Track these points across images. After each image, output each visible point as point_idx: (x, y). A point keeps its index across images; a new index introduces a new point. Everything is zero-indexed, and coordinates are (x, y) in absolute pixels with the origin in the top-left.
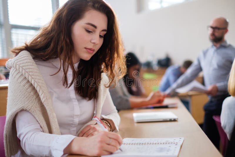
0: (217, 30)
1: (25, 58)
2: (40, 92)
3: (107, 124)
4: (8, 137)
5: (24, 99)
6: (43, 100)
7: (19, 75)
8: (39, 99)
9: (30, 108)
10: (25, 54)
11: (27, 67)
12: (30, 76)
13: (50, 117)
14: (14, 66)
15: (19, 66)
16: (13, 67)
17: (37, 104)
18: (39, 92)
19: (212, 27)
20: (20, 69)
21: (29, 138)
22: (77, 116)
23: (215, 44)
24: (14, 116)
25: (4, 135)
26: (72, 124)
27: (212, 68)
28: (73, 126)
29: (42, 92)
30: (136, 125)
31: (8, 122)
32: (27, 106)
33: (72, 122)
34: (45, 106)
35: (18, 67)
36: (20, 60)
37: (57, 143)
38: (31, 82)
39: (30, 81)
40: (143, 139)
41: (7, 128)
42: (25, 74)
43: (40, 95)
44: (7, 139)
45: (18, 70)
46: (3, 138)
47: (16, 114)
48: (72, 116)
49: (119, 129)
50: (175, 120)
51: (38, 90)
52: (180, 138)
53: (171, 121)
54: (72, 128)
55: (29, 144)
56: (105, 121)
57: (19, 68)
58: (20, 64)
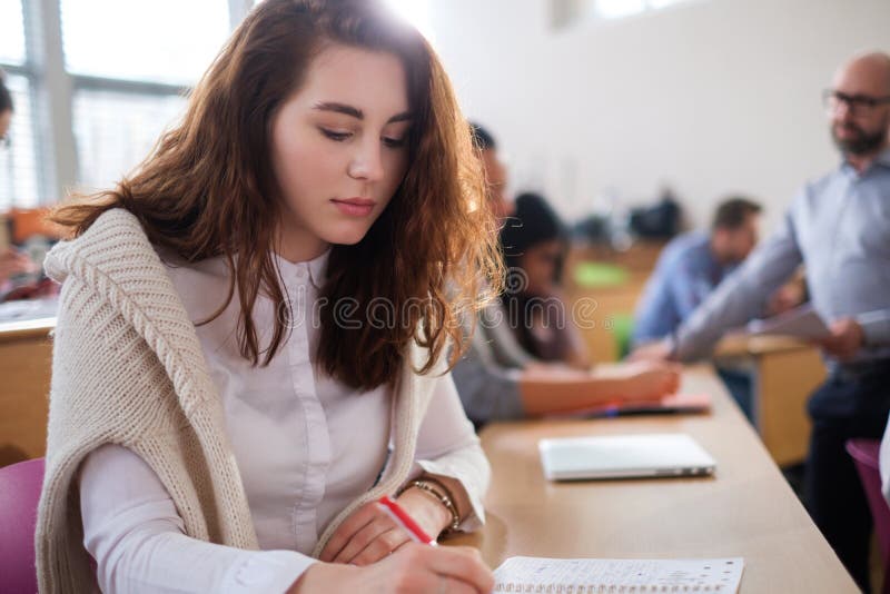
0: (864, 109)
1: (120, 238)
2: (177, 374)
3: (440, 497)
4: (50, 550)
5: (114, 399)
6: (189, 405)
7: (97, 304)
8: (174, 403)
9: (137, 435)
10: (120, 222)
11: (126, 275)
12: (137, 311)
13: (215, 472)
14: (78, 268)
15: (97, 269)
16: (74, 273)
17: (166, 420)
18: (174, 372)
19: (842, 96)
20: (100, 282)
21: (130, 556)
22: (320, 465)
23: (853, 159)
24: (74, 467)
25: (38, 541)
26: (301, 498)
27: (839, 256)
28: (304, 504)
29: (182, 376)
30: (551, 490)
31: (52, 489)
32: (127, 429)
33: (299, 492)
34: (197, 428)
35: (93, 276)
36: (101, 245)
37: (240, 582)
38: (143, 333)
39: (138, 329)
40: (583, 563)
41: (47, 513)
42: (118, 302)
43: (177, 385)
44: (50, 556)
45: (92, 285)
46: (33, 552)
47: (81, 457)
48: (301, 469)
49: (487, 514)
50: (703, 474)
51: (169, 364)
52: (730, 563)
53: (687, 475)
54: (299, 511)
55: (129, 579)
56: (431, 486)
57: (96, 278)
58: (101, 263)
